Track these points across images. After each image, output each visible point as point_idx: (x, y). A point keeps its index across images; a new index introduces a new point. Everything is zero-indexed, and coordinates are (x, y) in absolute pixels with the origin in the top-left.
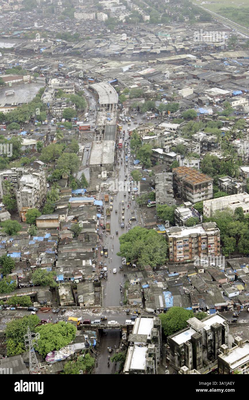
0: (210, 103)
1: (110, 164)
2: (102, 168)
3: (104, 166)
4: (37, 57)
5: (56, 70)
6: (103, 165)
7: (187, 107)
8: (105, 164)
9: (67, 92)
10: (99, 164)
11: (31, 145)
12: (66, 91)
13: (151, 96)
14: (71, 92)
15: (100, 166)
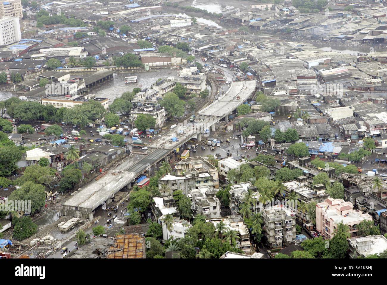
0: (359, 137)
1: (88, 209)
2: (77, 212)
3: (79, 211)
4: (227, 31)
5: (226, 53)
6: (78, 209)
7: (313, 138)
8: (81, 208)
9: (192, 90)
10: (74, 207)
11: (34, 161)
12: (190, 88)
13: (291, 111)
14: (196, 90)
15: (74, 209)
